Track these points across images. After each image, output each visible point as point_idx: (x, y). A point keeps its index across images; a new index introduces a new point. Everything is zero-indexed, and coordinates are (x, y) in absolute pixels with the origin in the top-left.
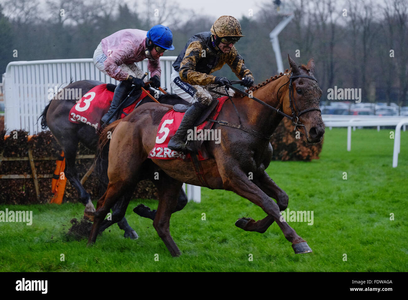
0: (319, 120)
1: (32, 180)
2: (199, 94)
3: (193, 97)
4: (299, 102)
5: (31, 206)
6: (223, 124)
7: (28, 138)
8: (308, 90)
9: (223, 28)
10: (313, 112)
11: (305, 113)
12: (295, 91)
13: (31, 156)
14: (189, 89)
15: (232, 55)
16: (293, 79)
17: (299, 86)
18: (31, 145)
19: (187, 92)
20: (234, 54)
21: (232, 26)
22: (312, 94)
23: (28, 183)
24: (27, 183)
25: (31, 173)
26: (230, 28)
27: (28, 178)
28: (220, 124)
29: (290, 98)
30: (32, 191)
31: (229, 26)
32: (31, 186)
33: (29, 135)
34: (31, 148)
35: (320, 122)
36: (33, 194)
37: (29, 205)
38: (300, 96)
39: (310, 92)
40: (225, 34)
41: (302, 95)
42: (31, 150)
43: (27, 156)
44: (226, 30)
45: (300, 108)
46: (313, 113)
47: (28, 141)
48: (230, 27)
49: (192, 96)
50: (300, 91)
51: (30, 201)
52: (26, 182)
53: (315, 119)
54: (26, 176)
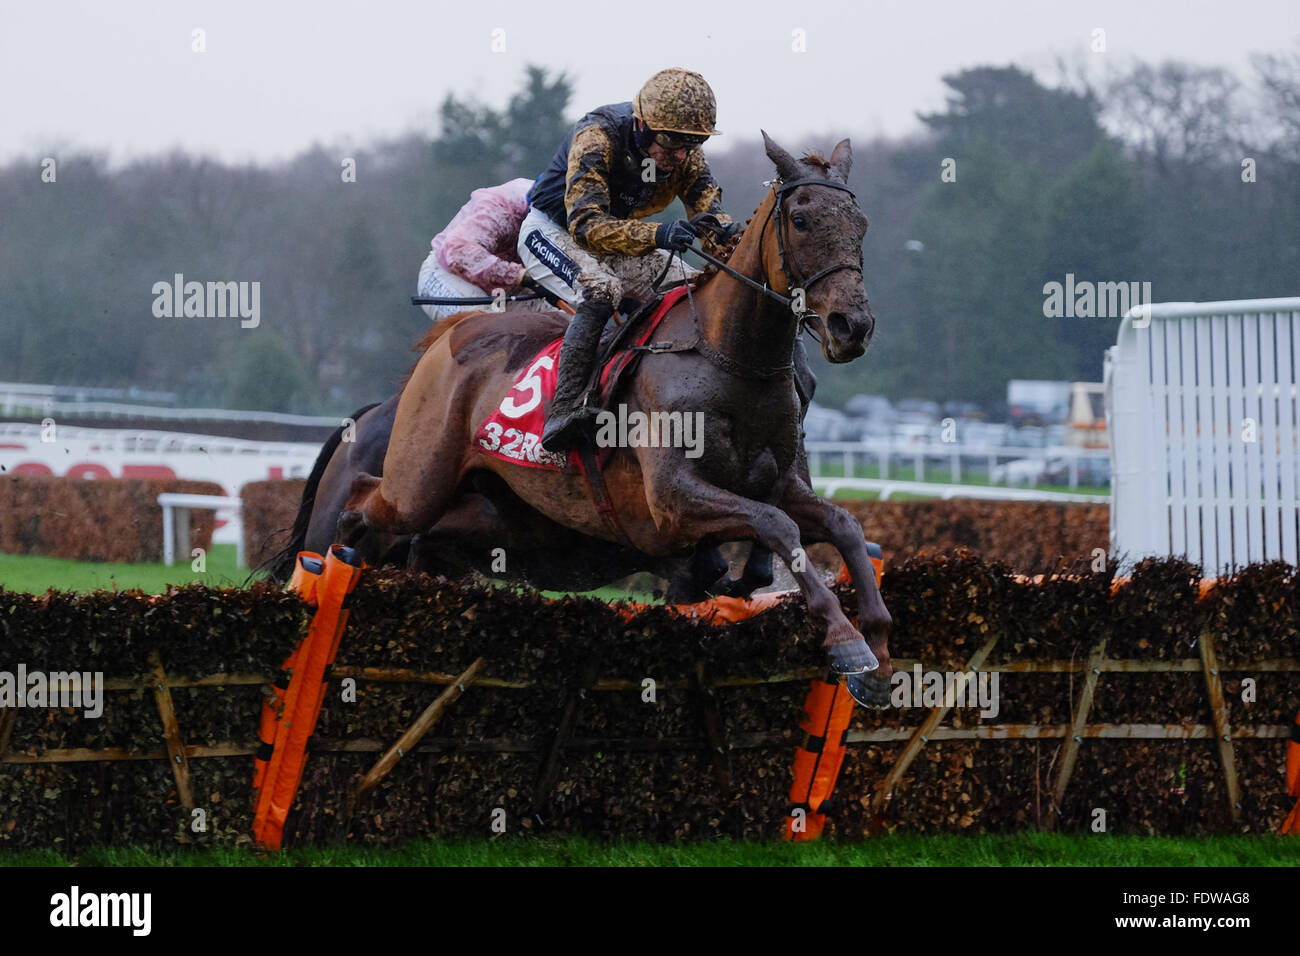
0: (854, 293)
1: (1212, 745)
2: (587, 278)
3: (571, 286)
4: (802, 255)
5: (1209, 841)
6: (661, 351)
7: (1199, 590)
8: (823, 216)
9: (663, 105)
10: (839, 274)
11: (818, 280)
12: (791, 224)
13: (1208, 654)
14: (561, 266)
15: (689, 168)
16: (787, 193)
17: (799, 207)
18: (1211, 614)
19: (558, 273)
20: (694, 168)
21: (687, 102)
22: (834, 227)
23: (1199, 755)
24: (1194, 756)
25: (1208, 720)
26: (681, 110)
27: (1198, 736)
28: (654, 351)
29: (781, 244)
30: (1211, 785)
31: (681, 102)
32: (1210, 767)
33: (1202, 577)
34: (1212, 625)
35: (857, 300)
36: (1216, 798)
37: (1202, 837)
38: (802, 235)
39: (830, 221)
40: (666, 125)
41: (806, 233)
42: (1212, 632)
43: (1196, 654)
44: (669, 112)
45: (805, 269)
46: (838, 277)
47: (1201, 598)
48: (682, 106)
49: (570, 284)
50: (800, 220)
51: (1204, 821)
52: (1189, 753)
53: (843, 291)
54: (1190, 732)
